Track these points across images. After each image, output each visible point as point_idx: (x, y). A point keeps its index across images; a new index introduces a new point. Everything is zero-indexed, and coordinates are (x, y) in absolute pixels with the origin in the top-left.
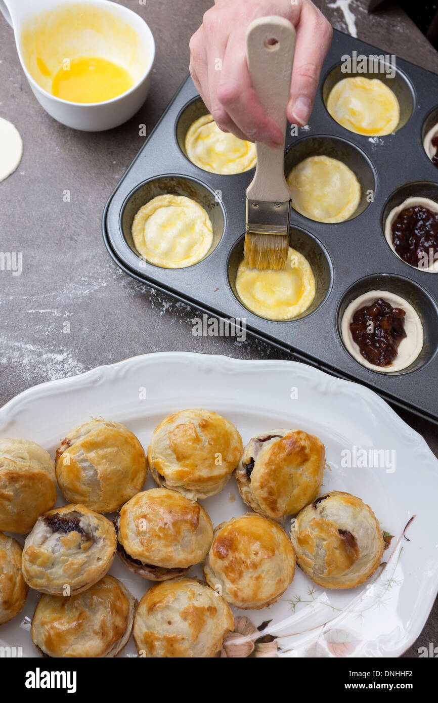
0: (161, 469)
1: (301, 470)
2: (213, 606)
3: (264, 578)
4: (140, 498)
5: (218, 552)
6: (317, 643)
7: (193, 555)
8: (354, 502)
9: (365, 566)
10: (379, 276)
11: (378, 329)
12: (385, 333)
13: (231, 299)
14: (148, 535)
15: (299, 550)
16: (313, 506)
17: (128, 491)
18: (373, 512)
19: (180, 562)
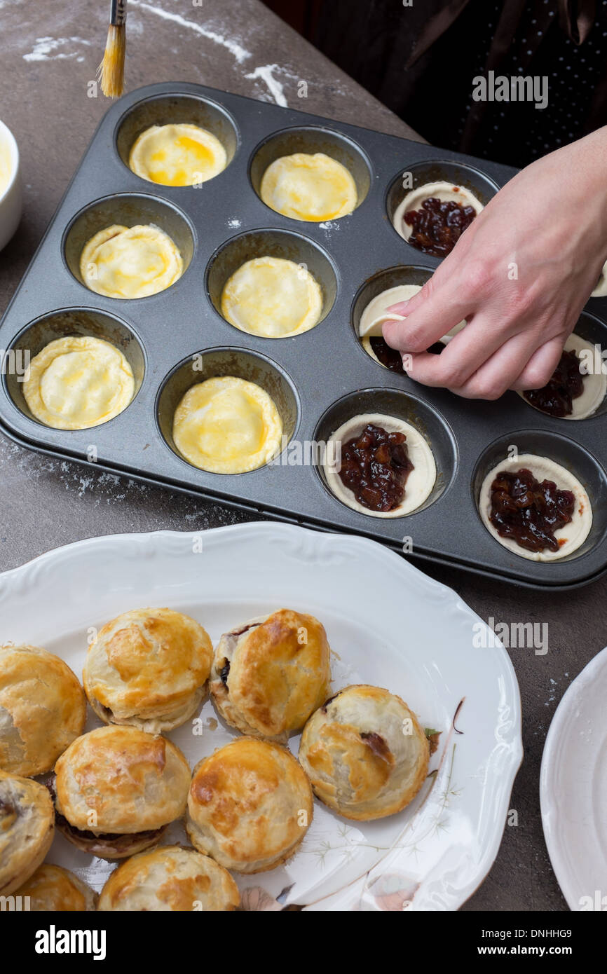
0: (103, 697)
1: (296, 662)
2: (203, 875)
3: (269, 820)
4: (80, 744)
5: (199, 795)
6: (361, 900)
7: (165, 809)
8: (377, 694)
9: (407, 778)
10: (361, 394)
11: (374, 465)
12: (383, 467)
13: (168, 456)
14: (96, 791)
15: (314, 775)
16: (322, 709)
17: (62, 738)
18: (405, 703)
19: (147, 821)
